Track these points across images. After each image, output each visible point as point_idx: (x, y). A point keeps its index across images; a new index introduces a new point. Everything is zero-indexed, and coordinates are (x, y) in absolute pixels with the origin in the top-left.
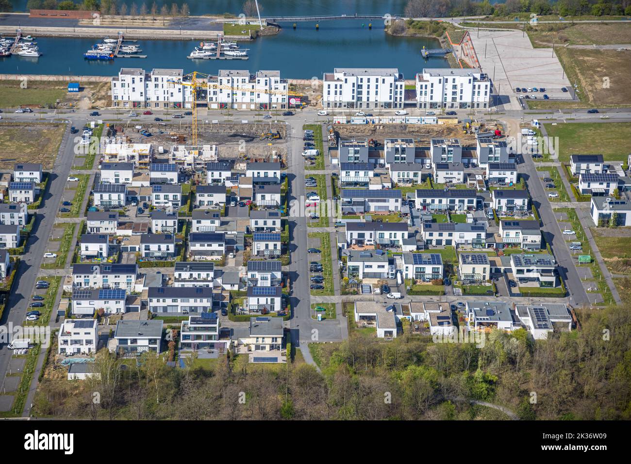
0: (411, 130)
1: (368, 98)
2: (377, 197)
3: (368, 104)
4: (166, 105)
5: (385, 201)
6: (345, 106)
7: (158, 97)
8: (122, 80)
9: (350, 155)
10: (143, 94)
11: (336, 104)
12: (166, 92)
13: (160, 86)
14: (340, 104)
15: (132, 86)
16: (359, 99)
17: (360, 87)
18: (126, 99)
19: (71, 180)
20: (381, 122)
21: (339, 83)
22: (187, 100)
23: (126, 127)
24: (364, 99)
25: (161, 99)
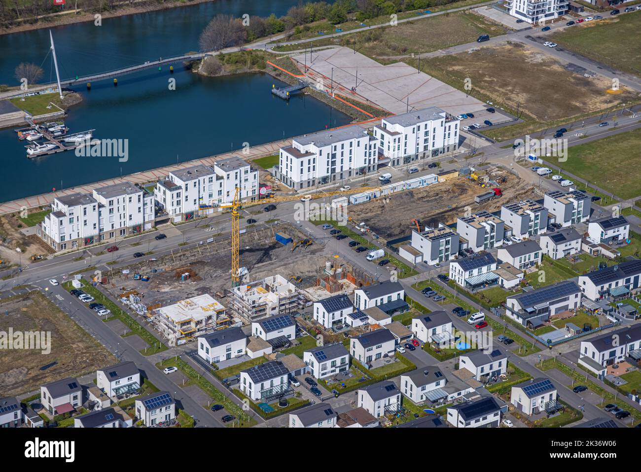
0: (420, 196)
1: (342, 167)
2: (558, 296)
3: (342, 174)
4: (122, 232)
5: (565, 300)
6: (319, 183)
7: (113, 225)
8: (70, 214)
9: (441, 249)
10: (97, 226)
11: (309, 182)
12: (122, 216)
13: (115, 210)
14: (314, 181)
15: (82, 218)
16: (333, 170)
17: (334, 156)
18: (75, 237)
19: (170, 372)
20: (382, 194)
21: (311, 157)
22: (146, 220)
23: (111, 275)
24: (338, 170)
25: (117, 226)
